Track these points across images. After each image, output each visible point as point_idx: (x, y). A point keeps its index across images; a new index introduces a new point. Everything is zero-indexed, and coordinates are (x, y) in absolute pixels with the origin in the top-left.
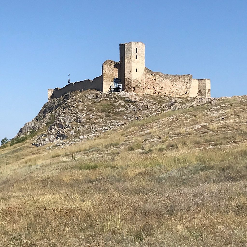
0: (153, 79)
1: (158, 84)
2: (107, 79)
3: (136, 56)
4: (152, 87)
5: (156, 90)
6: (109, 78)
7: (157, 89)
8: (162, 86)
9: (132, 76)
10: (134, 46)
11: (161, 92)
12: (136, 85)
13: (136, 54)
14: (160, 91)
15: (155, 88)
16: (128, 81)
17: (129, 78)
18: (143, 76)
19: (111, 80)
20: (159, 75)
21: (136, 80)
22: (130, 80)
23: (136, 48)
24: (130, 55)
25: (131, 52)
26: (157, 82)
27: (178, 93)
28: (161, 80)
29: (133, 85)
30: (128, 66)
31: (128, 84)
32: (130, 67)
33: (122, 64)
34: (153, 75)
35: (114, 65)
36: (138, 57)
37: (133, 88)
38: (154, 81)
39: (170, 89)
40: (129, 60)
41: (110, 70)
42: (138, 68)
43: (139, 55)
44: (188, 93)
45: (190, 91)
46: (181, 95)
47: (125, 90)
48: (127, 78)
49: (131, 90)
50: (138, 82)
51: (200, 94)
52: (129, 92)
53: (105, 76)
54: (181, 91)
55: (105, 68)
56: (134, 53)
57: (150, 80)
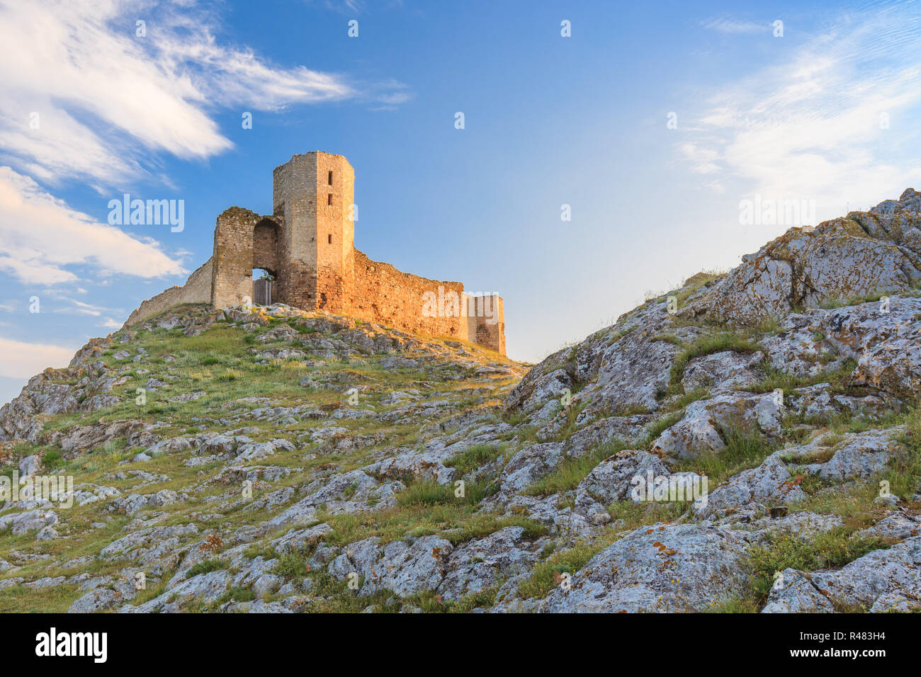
0: (373, 282)
1: (385, 296)
2: (230, 264)
3: (330, 196)
4: (371, 303)
6: (238, 262)
7: (384, 310)
8: (396, 303)
9: (315, 255)
10: (323, 163)
11: (394, 321)
12: (330, 287)
13: (329, 189)
15: (377, 308)
16: (301, 273)
17: (304, 264)
19: (243, 270)
20: (388, 271)
21: (327, 271)
22: (308, 270)
23: (331, 173)
24: (310, 190)
25: (313, 182)
26: (384, 290)
27: (434, 327)
28: (393, 286)
29: (321, 285)
30: (302, 224)
31: (303, 282)
32: (309, 229)
33: (281, 221)
34: (373, 269)
35: (255, 222)
36: (333, 198)
37: (321, 293)
38: (375, 287)
39: (415, 313)
40: (305, 208)
41: (243, 238)
42: (335, 233)
43: (340, 195)
44: (457, 329)
45: (460, 324)
46: (440, 332)
47: (291, 300)
48: (299, 261)
49: (313, 301)
50: (337, 277)
51: (482, 333)
52: (305, 306)
53: (224, 254)
54: (440, 321)
55: (224, 229)
56: (324, 185)
57: (365, 284)
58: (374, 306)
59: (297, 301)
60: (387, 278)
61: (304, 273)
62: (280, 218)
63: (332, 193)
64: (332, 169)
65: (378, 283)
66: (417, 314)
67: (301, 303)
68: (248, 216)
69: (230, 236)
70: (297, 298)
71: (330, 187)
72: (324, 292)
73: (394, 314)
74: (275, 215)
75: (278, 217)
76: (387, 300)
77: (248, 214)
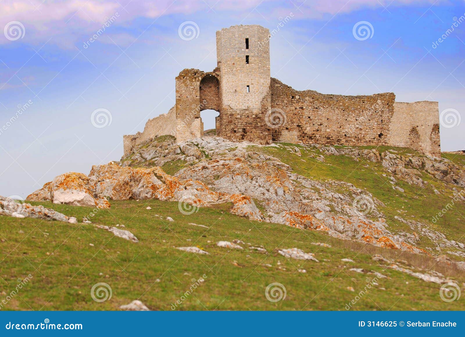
0: (298, 107)
1: (309, 117)
3: (247, 57)
4: (296, 124)
5: (305, 132)
6: (190, 109)
7: (308, 129)
8: (320, 121)
10: (241, 33)
11: (317, 136)
12: (249, 124)
13: (247, 52)
15: (302, 128)
16: (230, 115)
17: (231, 109)
18: (267, 101)
20: (312, 96)
21: (247, 112)
22: (234, 113)
23: (247, 40)
24: (233, 55)
26: (308, 113)
27: (359, 136)
28: (316, 108)
29: (242, 123)
30: (229, 79)
31: (231, 122)
32: (233, 83)
33: (218, 75)
34: (297, 97)
35: (200, 78)
36: (250, 58)
37: (242, 129)
38: (299, 112)
39: (340, 127)
40: (230, 68)
41: (192, 91)
42: (252, 84)
43: (255, 55)
44: (386, 134)
45: (390, 129)
46: (367, 139)
47: (224, 134)
48: (228, 107)
49: (237, 135)
50: (254, 116)
51: (414, 135)
52: (233, 139)
53: (180, 105)
54: (367, 130)
55: (179, 87)
56: (243, 50)
57: (290, 110)
58: (298, 126)
59: (228, 135)
60: (311, 102)
61: (232, 115)
62: (218, 73)
63: (248, 55)
64: (248, 37)
65: (302, 108)
66: (342, 127)
67: (230, 136)
68: (195, 74)
69: (184, 91)
70: (227, 133)
71: (247, 50)
72: (245, 128)
73: (318, 130)
74: (215, 71)
75: (216, 72)
76: (311, 120)
77: (195, 73)
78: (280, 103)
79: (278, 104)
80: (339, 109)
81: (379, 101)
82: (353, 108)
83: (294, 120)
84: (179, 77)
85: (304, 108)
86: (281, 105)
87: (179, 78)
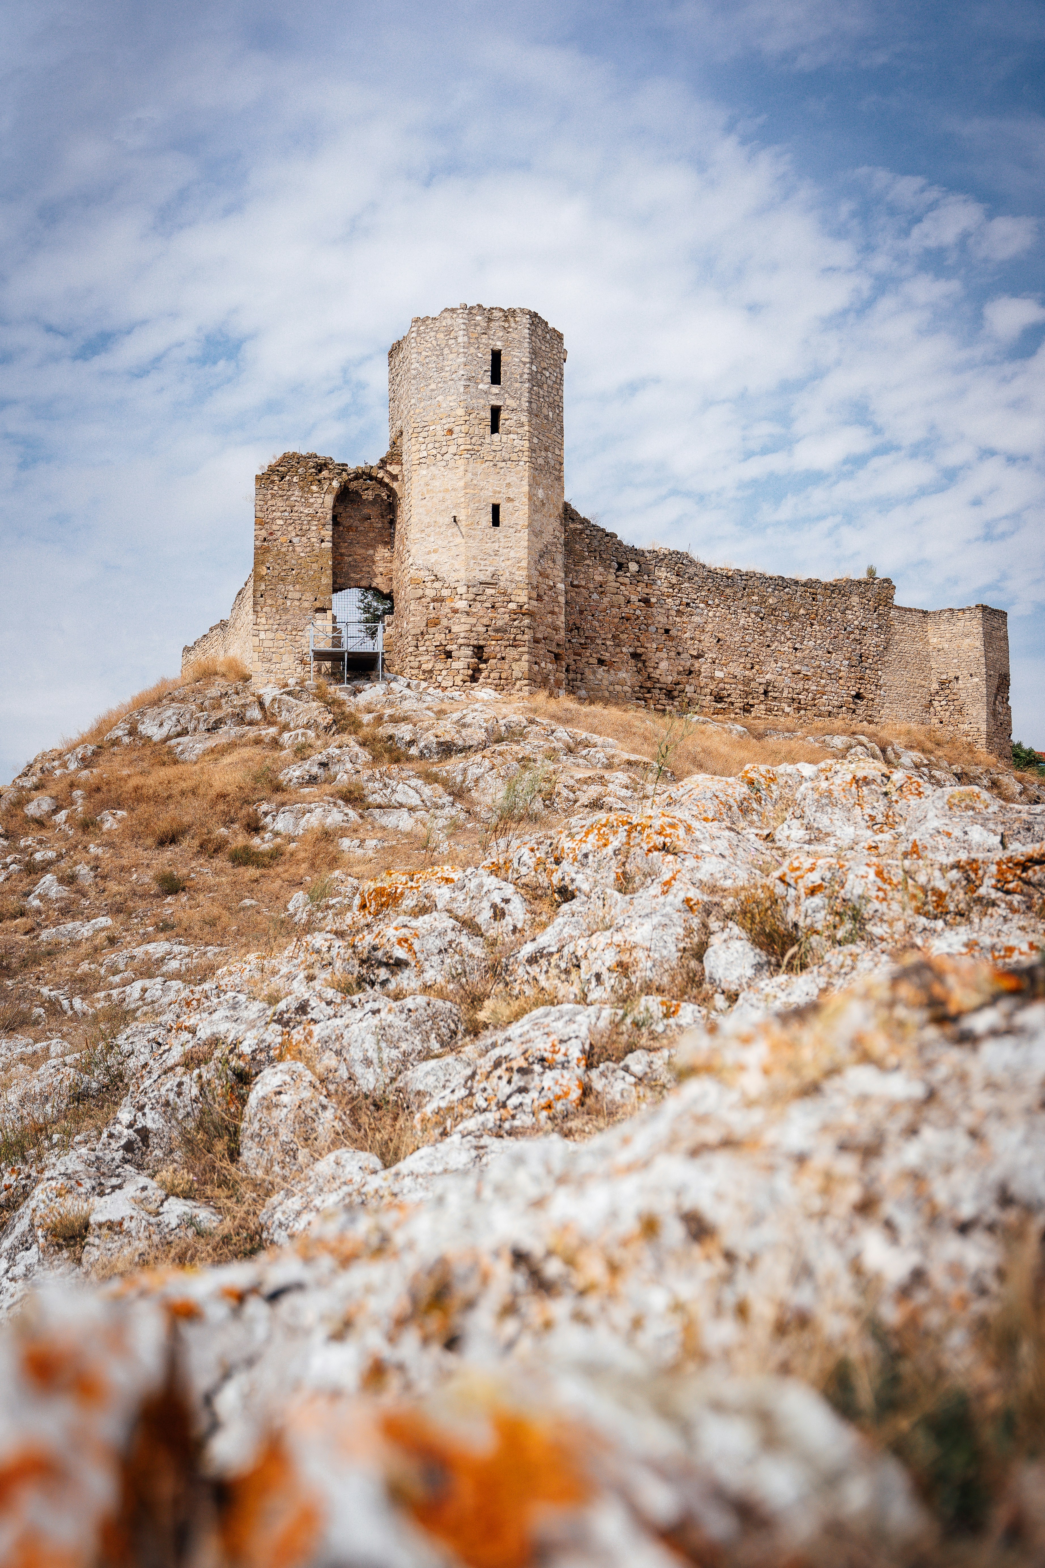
0: (634, 598)
1: (667, 631)
3: (496, 412)
4: (628, 650)
5: (656, 674)
6: (300, 580)
7: (664, 665)
8: (698, 645)
9: (459, 557)
12: (497, 631)
13: (495, 395)
14: (684, 679)
15: (644, 662)
16: (433, 601)
17: (438, 579)
18: (547, 564)
19: (309, 596)
21: (489, 591)
22: (445, 593)
23: (496, 356)
24: (449, 400)
28: (688, 605)
29: (472, 627)
30: (433, 483)
31: (436, 622)
32: (448, 496)
33: (394, 478)
34: (633, 567)
35: (335, 484)
36: (503, 415)
37: (474, 646)
38: (638, 612)
39: (752, 668)
40: (437, 445)
41: (309, 524)
42: (509, 500)
43: (520, 405)
44: (871, 696)
45: (881, 682)
46: (822, 708)
47: (412, 664)
48: (427, 573)
49: (456, 665)
50: (513, 606)
51: (944, 703)
52: (440, 678)
53: (268, 565)
54: (823, 681)
55: (265, 507)
56: (481, 386)
57: (612, 606)
58: (635, 656)
59: (424, 667)
60: (673, 586)
61: (439, 600)
62: (393, 469)
63: (499, 403)
64: (499, 345)
65: (646, 601)
66: (757, 667)
67: (431, 671)
68: (320, 471)
69: (281, 522)
70: (423, 658)
71: (495, 389)
72: (482, 643)
73: (691, 672)
74: (383, 463)
75: (389, 468)
76: (672, 639)
77: (321, 467)
78: (583, 583)
79: (576, 583)
80: (749, 613)
81: (855, 599)
82: (787, 614)
83: (624, 637)
84: (266, 476)
85: (653, 600)
86: (584, 587)
87: (264, 480)
